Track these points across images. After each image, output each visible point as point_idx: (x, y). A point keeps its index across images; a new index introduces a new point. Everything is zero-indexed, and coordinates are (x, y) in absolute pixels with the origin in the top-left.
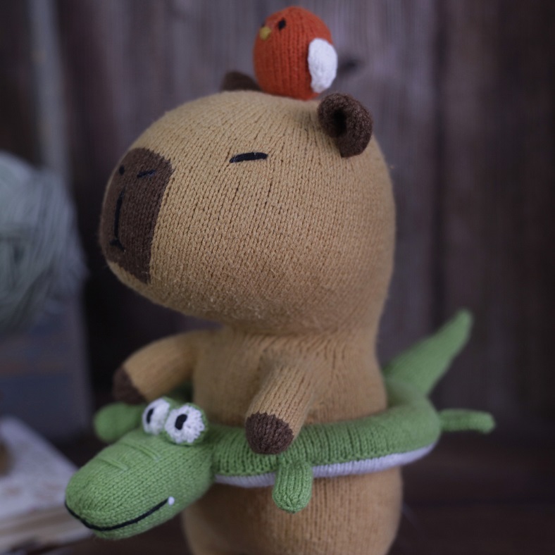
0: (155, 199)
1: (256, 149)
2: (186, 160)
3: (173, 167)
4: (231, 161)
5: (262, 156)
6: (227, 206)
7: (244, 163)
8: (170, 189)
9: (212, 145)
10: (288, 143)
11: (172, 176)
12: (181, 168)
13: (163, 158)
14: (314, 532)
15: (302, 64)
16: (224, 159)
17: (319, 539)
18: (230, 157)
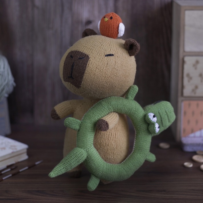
0: (85, 65)
1: (111, 53)
2: (93, 55)
3: (90, 57)
4: (105, 56)
5: (113, 55)
6: (105, 68)
7: (109, 57)
8: (89, 63)
9: (100, 51)
10: (118, 52)
11: (90, 59)
12: (92, 57)
13: (86, 54)
14: (112, 155)
15: (117, 29)
16: (103, 55)
17: (114, 157)
18: (105, 55)
